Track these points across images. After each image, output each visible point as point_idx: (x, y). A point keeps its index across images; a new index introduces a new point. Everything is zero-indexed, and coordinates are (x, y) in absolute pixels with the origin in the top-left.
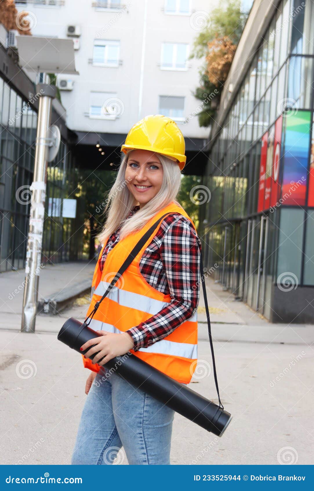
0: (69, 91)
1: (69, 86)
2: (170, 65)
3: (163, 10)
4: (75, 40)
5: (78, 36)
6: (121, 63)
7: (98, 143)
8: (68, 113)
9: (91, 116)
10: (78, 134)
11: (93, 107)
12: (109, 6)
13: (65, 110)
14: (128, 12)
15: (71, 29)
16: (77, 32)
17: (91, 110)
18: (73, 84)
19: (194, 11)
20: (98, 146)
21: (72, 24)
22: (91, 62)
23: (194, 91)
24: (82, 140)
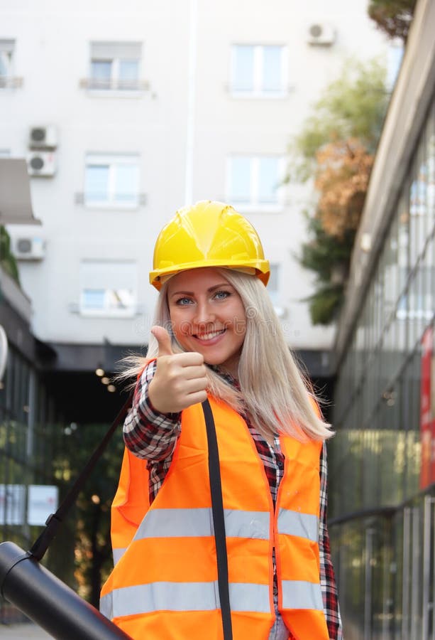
0: (36, 261)
1: (36, 251)
2: (246, 201)
3: (227, 89)
4: (45, 156)
5: (51, 149)
6: (143, 200)
7: (100, 367)
8: (36, 306)
9: (85, 311)
10: (58, 350)
11: (87, 291)
12: (115, 84)
13: (29, 301)
14: (154, 96)
15: (38, 134)
16: (50, 140)
17: (83, 300)
18: (45, 246)
19: (291, 90)
20: (100, 372)
21: (38, 123)
22: (80, 199)
23: (299, 251)
24: (66, 361)
